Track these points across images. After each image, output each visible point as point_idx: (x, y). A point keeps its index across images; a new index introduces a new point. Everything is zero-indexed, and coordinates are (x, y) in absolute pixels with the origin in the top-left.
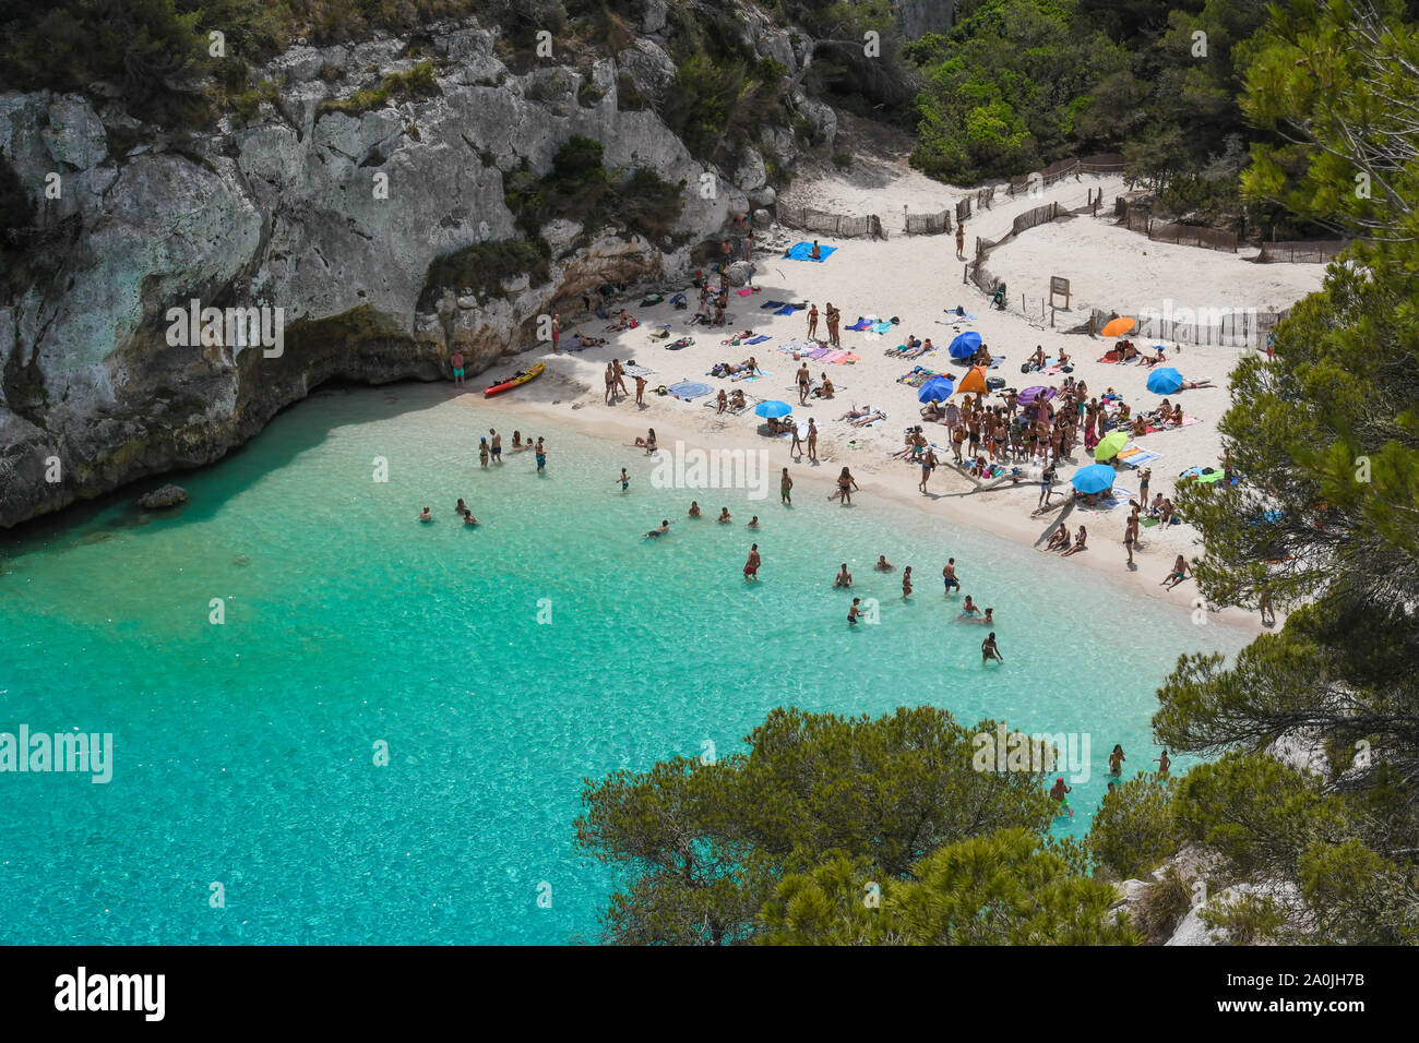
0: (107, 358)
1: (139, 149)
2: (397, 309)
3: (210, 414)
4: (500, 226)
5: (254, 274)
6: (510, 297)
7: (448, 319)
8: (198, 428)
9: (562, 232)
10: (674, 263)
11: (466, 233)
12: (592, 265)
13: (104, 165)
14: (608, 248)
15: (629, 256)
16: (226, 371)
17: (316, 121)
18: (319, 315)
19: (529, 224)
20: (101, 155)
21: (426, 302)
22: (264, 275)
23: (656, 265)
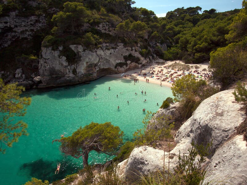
0: (83, 70)
1: (86, 50)
2: (113, 68)
3: (93, 75)
4: (123, 61)
5: (98, 63)
6: (124, 67)
7: (118, 69)
8: (92, 77)
9: (129, 62)
10: (140, 66)
11: (119, 61)
12: (132, 65)
13: (83, 51)
14: (134, 64)
15: (135, 65)
16: (95, 72)
17: (105, 50)
18: (105, 68)
19: (126, 61)
20: (83, 50)
21: (116, 67)
22: (99, 63)
23: (138, 66)
